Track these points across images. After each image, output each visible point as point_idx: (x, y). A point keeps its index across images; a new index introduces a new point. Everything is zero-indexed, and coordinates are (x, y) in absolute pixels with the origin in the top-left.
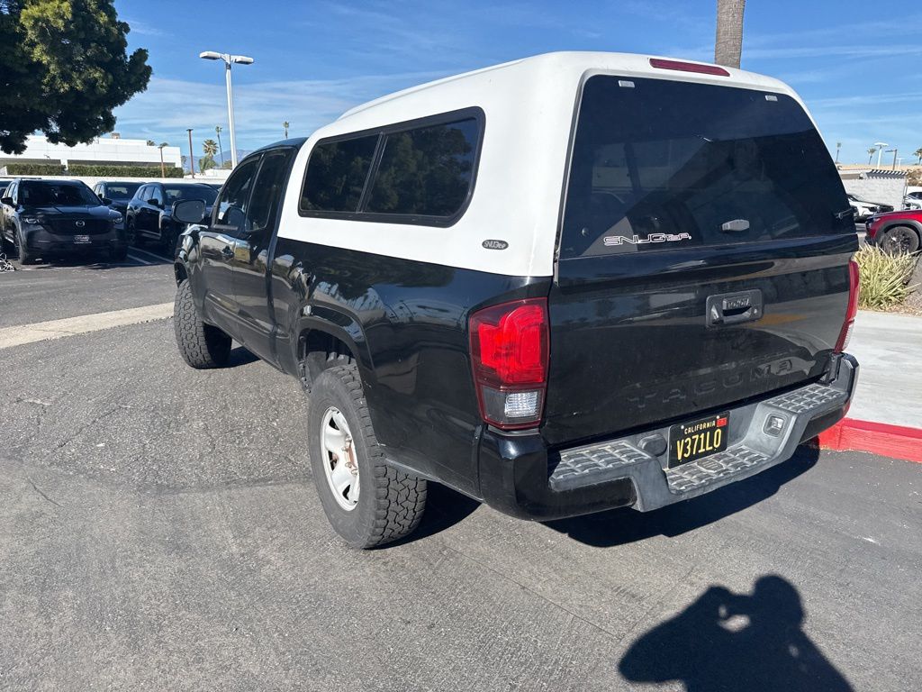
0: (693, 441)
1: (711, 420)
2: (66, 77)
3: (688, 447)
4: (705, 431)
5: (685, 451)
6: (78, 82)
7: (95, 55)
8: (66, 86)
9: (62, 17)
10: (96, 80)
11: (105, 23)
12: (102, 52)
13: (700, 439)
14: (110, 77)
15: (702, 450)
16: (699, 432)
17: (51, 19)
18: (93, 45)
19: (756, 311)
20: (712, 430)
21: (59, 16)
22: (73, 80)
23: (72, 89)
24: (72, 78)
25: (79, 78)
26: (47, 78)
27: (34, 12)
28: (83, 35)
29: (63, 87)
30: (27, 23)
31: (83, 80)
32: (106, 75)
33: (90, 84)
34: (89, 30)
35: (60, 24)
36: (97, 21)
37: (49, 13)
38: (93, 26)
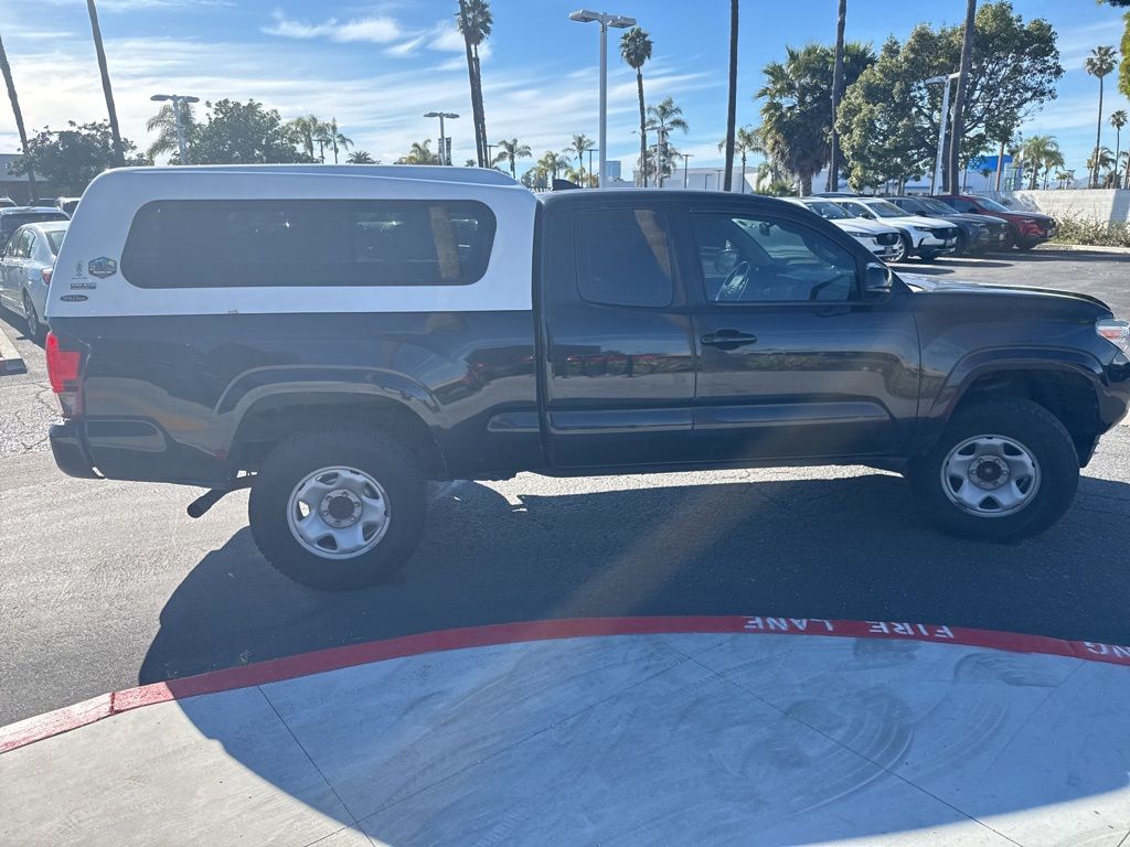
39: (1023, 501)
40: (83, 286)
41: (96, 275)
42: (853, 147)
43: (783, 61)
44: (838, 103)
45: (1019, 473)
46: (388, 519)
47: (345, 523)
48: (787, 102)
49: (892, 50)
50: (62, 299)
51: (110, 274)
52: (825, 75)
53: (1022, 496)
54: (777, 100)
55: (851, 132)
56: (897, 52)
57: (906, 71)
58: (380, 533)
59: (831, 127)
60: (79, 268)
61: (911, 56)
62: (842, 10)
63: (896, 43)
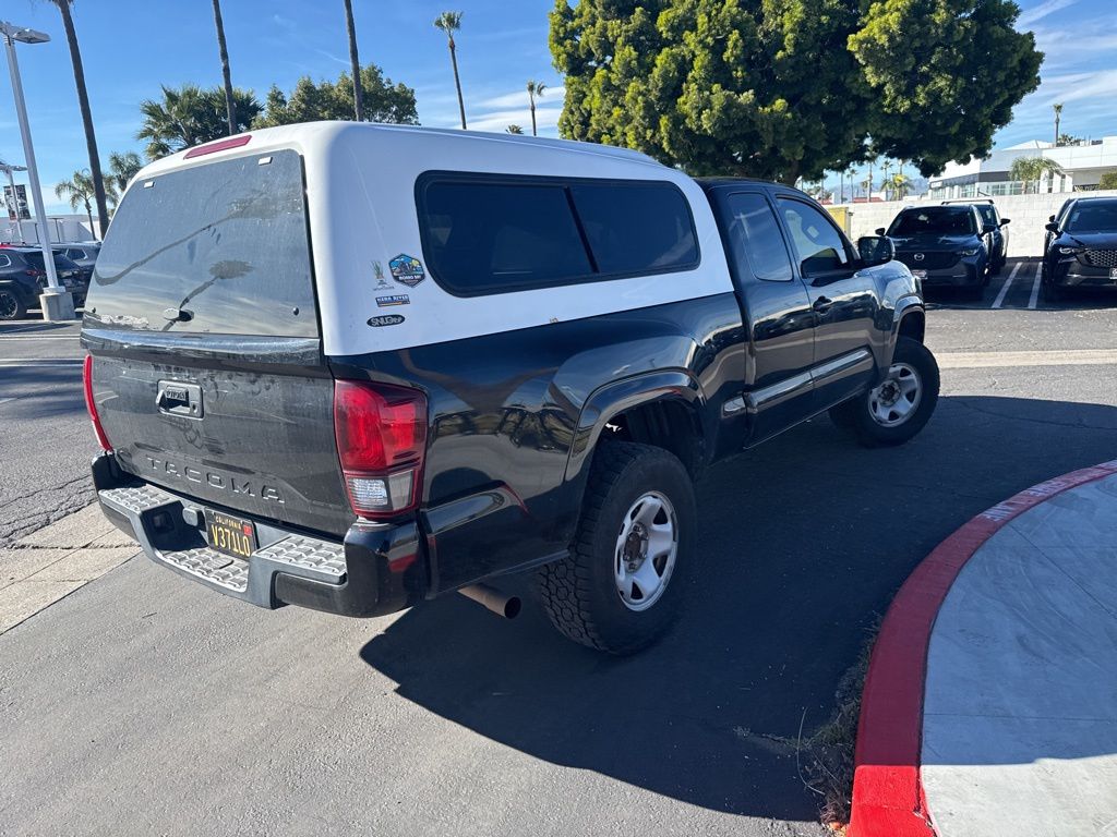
0: (226, 535)
1: (238, 522)
2: (909, 93)
3: (223, 537)
4: (236, 530)
5: (220, 540)
6: (922, 95)
7: (940, 61)
8: (907, 103)
9: (887, 32)
10: (942, 90)
11: (943, 22)
12: (950, 56)
13: (231, 536)
14: (960, 81)
15: (234, 549)
16: (231, 529)
17: (877, 37)
18: (938, 50)
19: (196, 411)
20: (241, 533)
21: (886, 31)
22: (916, 95)
23: (914, 106)
24: (915, 92)
25: (923, 90)
26: (889, 100)
27: (861, 35)
28: (917, 44)
29: (904, 105)
30: (853, 49)
31: (927, 93)
32: (954, 81)
33: (935, 97)
34: (925, 35)
35: (883, 40)
36: (934, 22)
37: (876, 30)
38: (930, 30)
39: (912, 409)
40: (392, 301)
41: (402, 281)
43: (161, 100)
45: (908, 389)
46: (675, 545)
47: (636, 562)
49: (277, 99)
50: (369, 323)
51: (420, 280)
52: (216, 120)
53: (911, 405)
54: (164, 141)
56: (285, 103)
58: (670, 562)
60: (379, 273)
61: (303, 106)
62: (224, 55)
63: (280, 93)
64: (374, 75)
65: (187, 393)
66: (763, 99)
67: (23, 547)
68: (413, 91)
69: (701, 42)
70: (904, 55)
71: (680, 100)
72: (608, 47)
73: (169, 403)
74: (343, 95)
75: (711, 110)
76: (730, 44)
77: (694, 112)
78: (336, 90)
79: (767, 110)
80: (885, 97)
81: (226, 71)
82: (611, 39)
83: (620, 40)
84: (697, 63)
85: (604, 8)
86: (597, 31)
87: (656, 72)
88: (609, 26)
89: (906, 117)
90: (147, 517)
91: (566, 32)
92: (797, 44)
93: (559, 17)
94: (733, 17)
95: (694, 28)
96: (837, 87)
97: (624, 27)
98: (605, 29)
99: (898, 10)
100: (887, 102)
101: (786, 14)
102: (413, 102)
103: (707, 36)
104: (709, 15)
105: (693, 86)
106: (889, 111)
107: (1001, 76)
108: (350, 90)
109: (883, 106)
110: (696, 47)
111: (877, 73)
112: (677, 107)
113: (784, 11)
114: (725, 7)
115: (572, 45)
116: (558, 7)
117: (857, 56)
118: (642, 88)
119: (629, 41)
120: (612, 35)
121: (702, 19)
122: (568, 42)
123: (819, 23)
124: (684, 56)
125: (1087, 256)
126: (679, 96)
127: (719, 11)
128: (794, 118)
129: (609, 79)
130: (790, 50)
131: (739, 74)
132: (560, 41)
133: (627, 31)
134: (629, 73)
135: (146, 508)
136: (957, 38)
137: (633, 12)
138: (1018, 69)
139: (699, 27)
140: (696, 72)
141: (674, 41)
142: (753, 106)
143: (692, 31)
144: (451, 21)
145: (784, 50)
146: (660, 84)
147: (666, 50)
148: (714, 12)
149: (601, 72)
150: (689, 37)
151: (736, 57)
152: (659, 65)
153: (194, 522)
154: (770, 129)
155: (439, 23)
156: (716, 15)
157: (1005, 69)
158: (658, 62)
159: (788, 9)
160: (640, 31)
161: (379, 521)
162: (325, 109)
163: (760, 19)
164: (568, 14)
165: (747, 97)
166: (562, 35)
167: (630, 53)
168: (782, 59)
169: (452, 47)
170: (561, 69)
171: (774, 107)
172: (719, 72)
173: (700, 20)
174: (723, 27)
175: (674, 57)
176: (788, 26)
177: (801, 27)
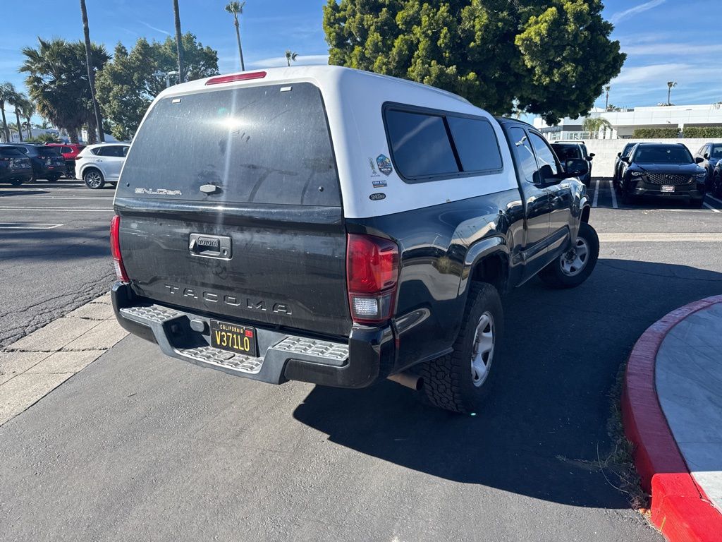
0: (228, 337)
1: (240, 328)
2: (549, 73)
3: (225, 339)
4: (238, 334)
5: (222, 340)
6: (557, 75)
7: (569, 54)
8: (548, 79)
10: (568, 72)
11: (573, 31)
12: (574, 52)
13: (233, 338)
14: (580, 68)
15: (235, 347)
16: (233, 333)
17: (533, 37)
18: (568, 48)
19: (226, 254)
20: (243, 336)
21: (538, 34)
22: (553, 75)
23: (552, 81)
24: (552, 73)
25: (557, 73)
26: (537, 76)
27: (523, 35)
28: (556, 43)
29: (546, 81)
30: (518, 44)
31: (560, 74)
32: (576, 68)
33: (564, 76)
34: (561, 38)
35: (537, 40)
36: (567, 31)
37: (533, 33)
38: (564, 35)
39: (583, 265)
40: (380, 184)
42: (114, 112)
43: (37, 48)
44: (93, 83)
45: (581, 253)
46: (493, 346)
48: (47, 79)
49: (121, 51)
50: (371, 197)
51: (390, 172)
52: (77, 63)
53: (583, 263)
54: (38, 75)
55: (109, 102)
56: (126, 54)
57: (139, 66)
58: (490, 356)
59: (89, 96)
60: (372, 166)
61: (140, 57)
62: (85, 19)
63: (123, 48)
64: (190, 39)
65: (219, 242)
66: (461, 72)
67: (13, 351)
68: (216, 52)
69: (424, 33)
70: (548, 50)
71: (410, 69)
72: (364, 33)
73: (199, 248)
74: (169, 52)
75: (430, 76)
76: (442, 35)
77: (419, 77)
78: (163, 48)
79: (464, 78)
80: (535, 75)
81: (87, 30)
82: (366, 26)
83: (372, 28)
84: (421, 46)
85: (362, 7)
86: (357, 21)
87: (395, 51)
88: (365, 19)
89: (546, 88)
90: (167, 325)
91: (335, 19)
92: (483, 39)
93: (330, 9)
94: (445, 19)
95: (419, 24)
96: (505, 68)
97: (375, 20)
98: (362, 20)
99: (546, 21)
100: (535, 78)
101: (477, 20)
102: (217, 59)
103: (428, 30)
104: (428, 15)
105: (419, 61)
106: (537, 84)
107: (602, 67)
108: (174, 49)
109: (533, 80)
110: (420, 36)
111: (532, 60)
112: (408, 73)
113: (475, 17)
114: (440, 12)
115: (339, 28)
116: (330, 3)
117: (520, 48)
118: (385, 60)
119: (378, 29)
120: (367, 24)
121: (424, 19)
122: (337, 25)
123: (497, 26)
124: (412, 41)
125: (648, 178)
126: (409, 67)
127: (435, 14)
128: (480, 84)
129: (364, 53)
130: (478, 42)
131: (447, 54)
132: (331, 24)
133: (376, 22)
134: (377, 50)
135: (164, 320)
136: (579, 42)
137: (381, 11)
138: (612, 63)
139: (423, 23)
140: (420, 51)
141: (406, 31)
142: (455, 76)
143: (418, 26)
144: (236, 7)
145: (475, 42)
146: (397, 59)
147: (401, 36)
148: (431, 14)
149: (358, 49)
150: (417, 30)
151: (446, 44)
152: (396, 47)
153: (201, 329)
154: (466, 91)
155: (228, 8)
156: (433, 17)
157: (605, 63)
158: (396, 44)
159: (478, 17)
160: (385, 23)
161: (370, 325)
162: (156, 60)
163: (460, 21)
164: (336, 8)
165: (452, 70)
166: (332, 21)
167: (378, 38)
168: (473, 47)
169: (237, 24)
170: (331, 42)
171: (468, 77)
172: (434, 53)
173: (423, 19)
174: (438, 24)
175: (406, 41)
176: (478, 27)
177: (486, 28)
